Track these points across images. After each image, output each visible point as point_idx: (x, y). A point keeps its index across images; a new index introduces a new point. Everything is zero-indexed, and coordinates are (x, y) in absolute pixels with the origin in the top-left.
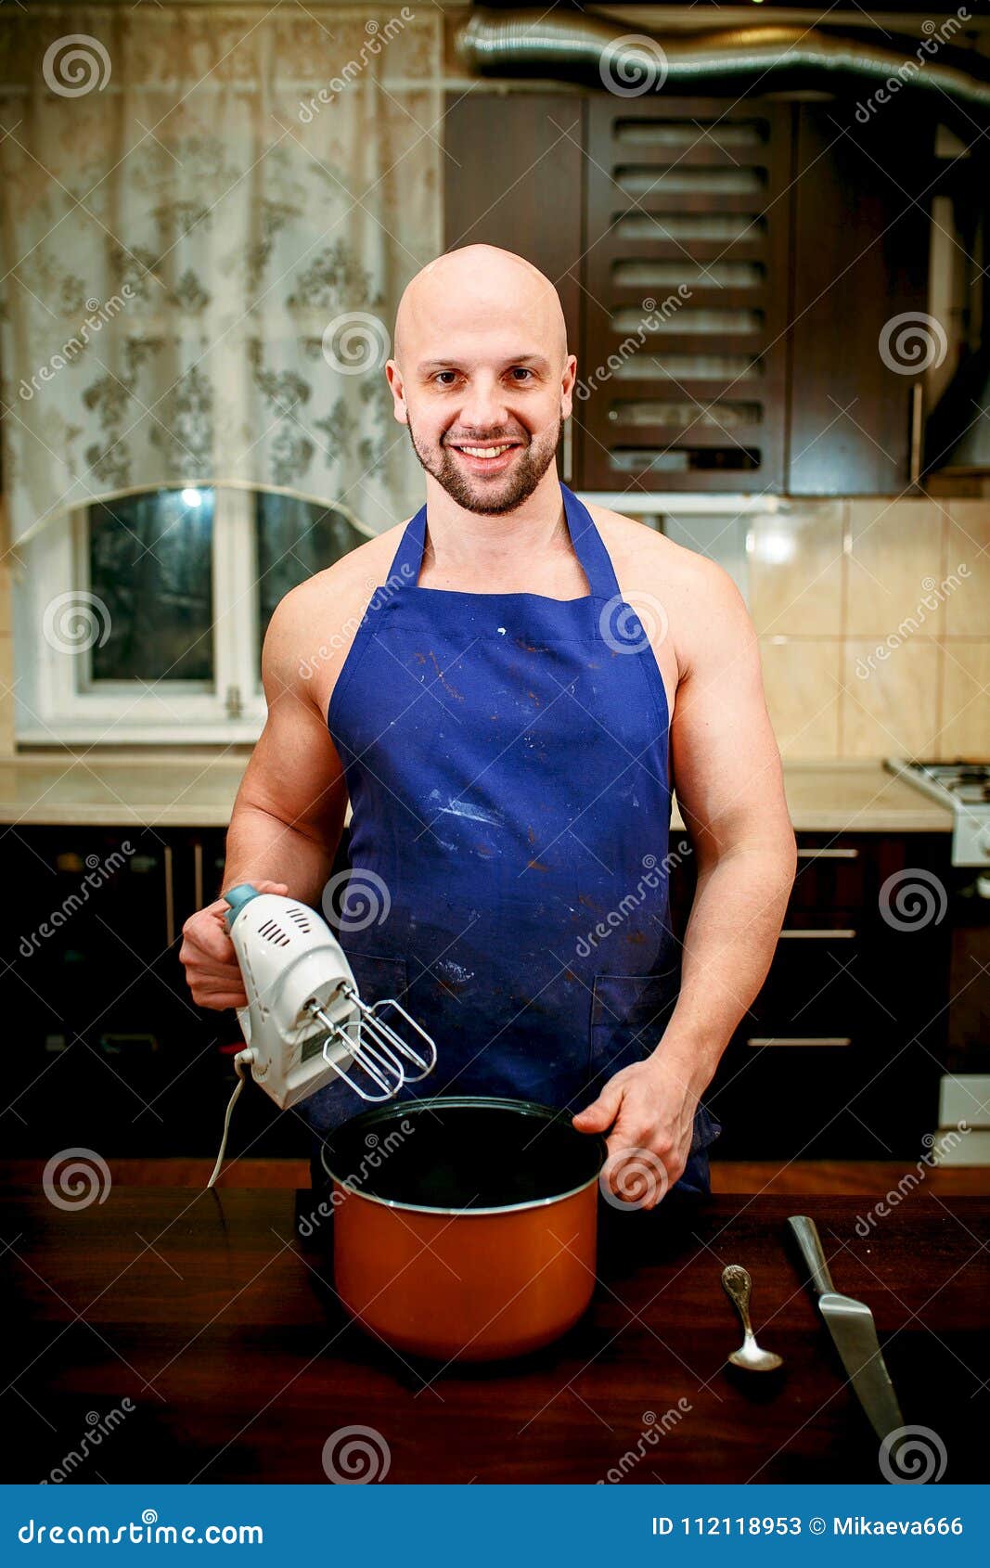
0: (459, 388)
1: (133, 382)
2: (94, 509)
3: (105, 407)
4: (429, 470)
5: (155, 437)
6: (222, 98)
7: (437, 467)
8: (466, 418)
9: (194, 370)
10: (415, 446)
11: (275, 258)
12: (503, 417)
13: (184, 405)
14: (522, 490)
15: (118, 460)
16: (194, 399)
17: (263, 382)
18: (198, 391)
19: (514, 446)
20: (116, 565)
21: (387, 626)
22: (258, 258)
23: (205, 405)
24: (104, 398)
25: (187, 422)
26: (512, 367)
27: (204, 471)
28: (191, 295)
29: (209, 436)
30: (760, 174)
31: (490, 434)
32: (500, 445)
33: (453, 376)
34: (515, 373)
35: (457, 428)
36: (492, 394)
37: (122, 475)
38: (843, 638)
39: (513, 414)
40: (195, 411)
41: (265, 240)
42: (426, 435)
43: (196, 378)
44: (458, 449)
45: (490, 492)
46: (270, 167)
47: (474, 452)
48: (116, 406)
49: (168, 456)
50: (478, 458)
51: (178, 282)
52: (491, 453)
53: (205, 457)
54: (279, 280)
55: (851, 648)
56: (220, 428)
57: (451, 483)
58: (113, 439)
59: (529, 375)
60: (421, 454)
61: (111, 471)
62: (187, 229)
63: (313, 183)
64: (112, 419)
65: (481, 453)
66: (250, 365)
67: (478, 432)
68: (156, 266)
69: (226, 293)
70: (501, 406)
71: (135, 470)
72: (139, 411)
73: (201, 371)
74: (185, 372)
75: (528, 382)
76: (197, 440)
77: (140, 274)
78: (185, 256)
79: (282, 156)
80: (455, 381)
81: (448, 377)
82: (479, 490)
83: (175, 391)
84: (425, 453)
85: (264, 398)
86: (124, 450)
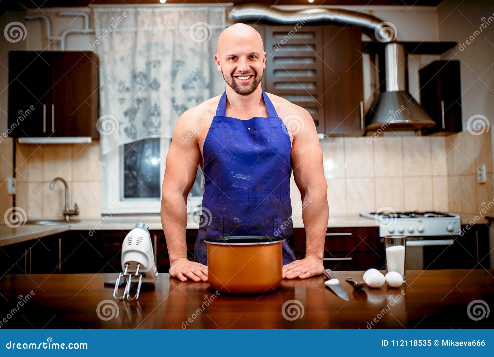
0: (236, 61)
1: (138, 109)
2: (126, 146)
3: (130, 116)
4: (228, 84)
5: (144, 124)
6: (164, 31)
7: (231, 83)
8: (239, 69)
9: (156, 105)
10: (224, 78)
11: (179, 74)
12: (249, 68)
13: (153, 115)
14: (254, 88)
15: (133, 131)
16: (156, 113)
17: (176, 108)
18: (157, 111)
19: (252, 76)
20: (132, 164)
21: (218, 127)
22: (174, 74)
23: (159, 115)
24: (130, 113)
25: (154, 119)
26: (251, 55)
27: (158, 133)
28: (155, 85)
29: (160, 123)
30: (314, 46)
31: (245, 73)
32: (248, 76)
33: (235, 58)
34: (251, 57)
35: (236, 72)
36: (246, 62)
37: (134, 135)
38: (346, 178)
39: (251, 67)
40: (156, 116)
41: (176, 69)
42: (227, 74)
43: (156, 107)
44: (236, 77)
45: (245, 89)
46: (178, 49)
47: (241, 78)
48: (133, 116)
49: (148, 129)
50: (242, 80)
51: (151, 81)
52: (246, 78)
53: (158, 129)
54: (180, 80)
55: (349, 181)
56: (163, 121)
57: (234, 87)
58: (133, 125)
59: (255, 57)
60: (226, 79)
61: (131, 134)
62: (155, 67)
63: (189, 53)
64: (132, 120)
65: (243, 78)
66: (172, 103)
67: (242, 72)
68: (145, 76)
69: (165, 84)
70: (248, 65)
71: (138, 134)
72: (139, 117)
73: (158, 105)
74: (153, 105)
75: (255, 59)
76: (156, 124)
77: (141, 80)
78: (154, 74)
79: (181, 47)
80: (235, 59)
81: (233, 58)
82: (242, 88)
83: (150, 111)
84: (227, 78)
85: (175, 112)
86: (135, 128)
